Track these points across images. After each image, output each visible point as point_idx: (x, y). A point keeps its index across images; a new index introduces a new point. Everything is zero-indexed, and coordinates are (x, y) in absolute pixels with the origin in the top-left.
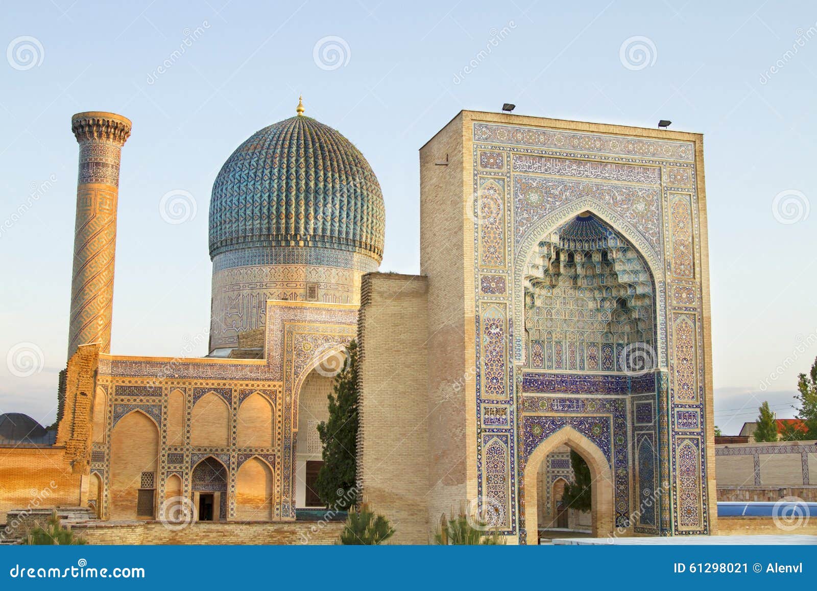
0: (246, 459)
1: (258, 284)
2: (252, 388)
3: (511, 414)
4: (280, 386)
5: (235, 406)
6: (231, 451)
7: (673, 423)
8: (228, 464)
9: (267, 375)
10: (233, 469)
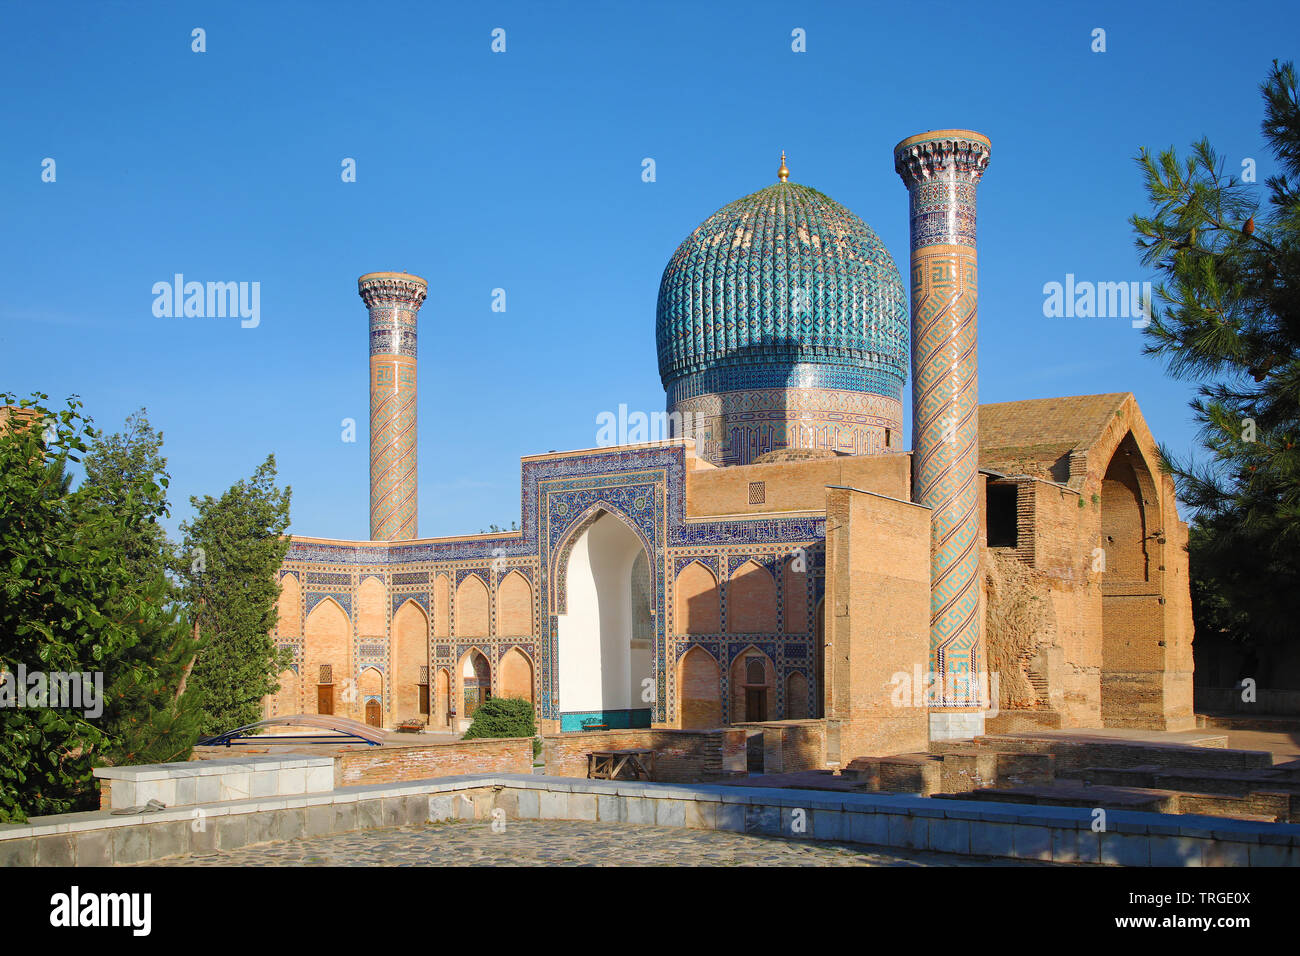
0: (506, 650)
2: (509, 566)
4: (536, 561)
5: (494, 589)
6: (491, 641)
8: (490, 657)
9: (522, 549)
10: (494, 662)
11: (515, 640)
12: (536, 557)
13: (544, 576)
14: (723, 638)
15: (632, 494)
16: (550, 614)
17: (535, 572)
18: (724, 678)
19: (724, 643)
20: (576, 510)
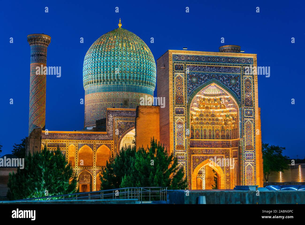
0: (99, 171)
1: (104, 100)
2: (101, 143)
3: (186, 155)
4: (112, 142)
6: (93, 168)
7: (244, 158)
8: (92, 173)
10: (95, 175)
13: (116, 147)
17: (112, 146)
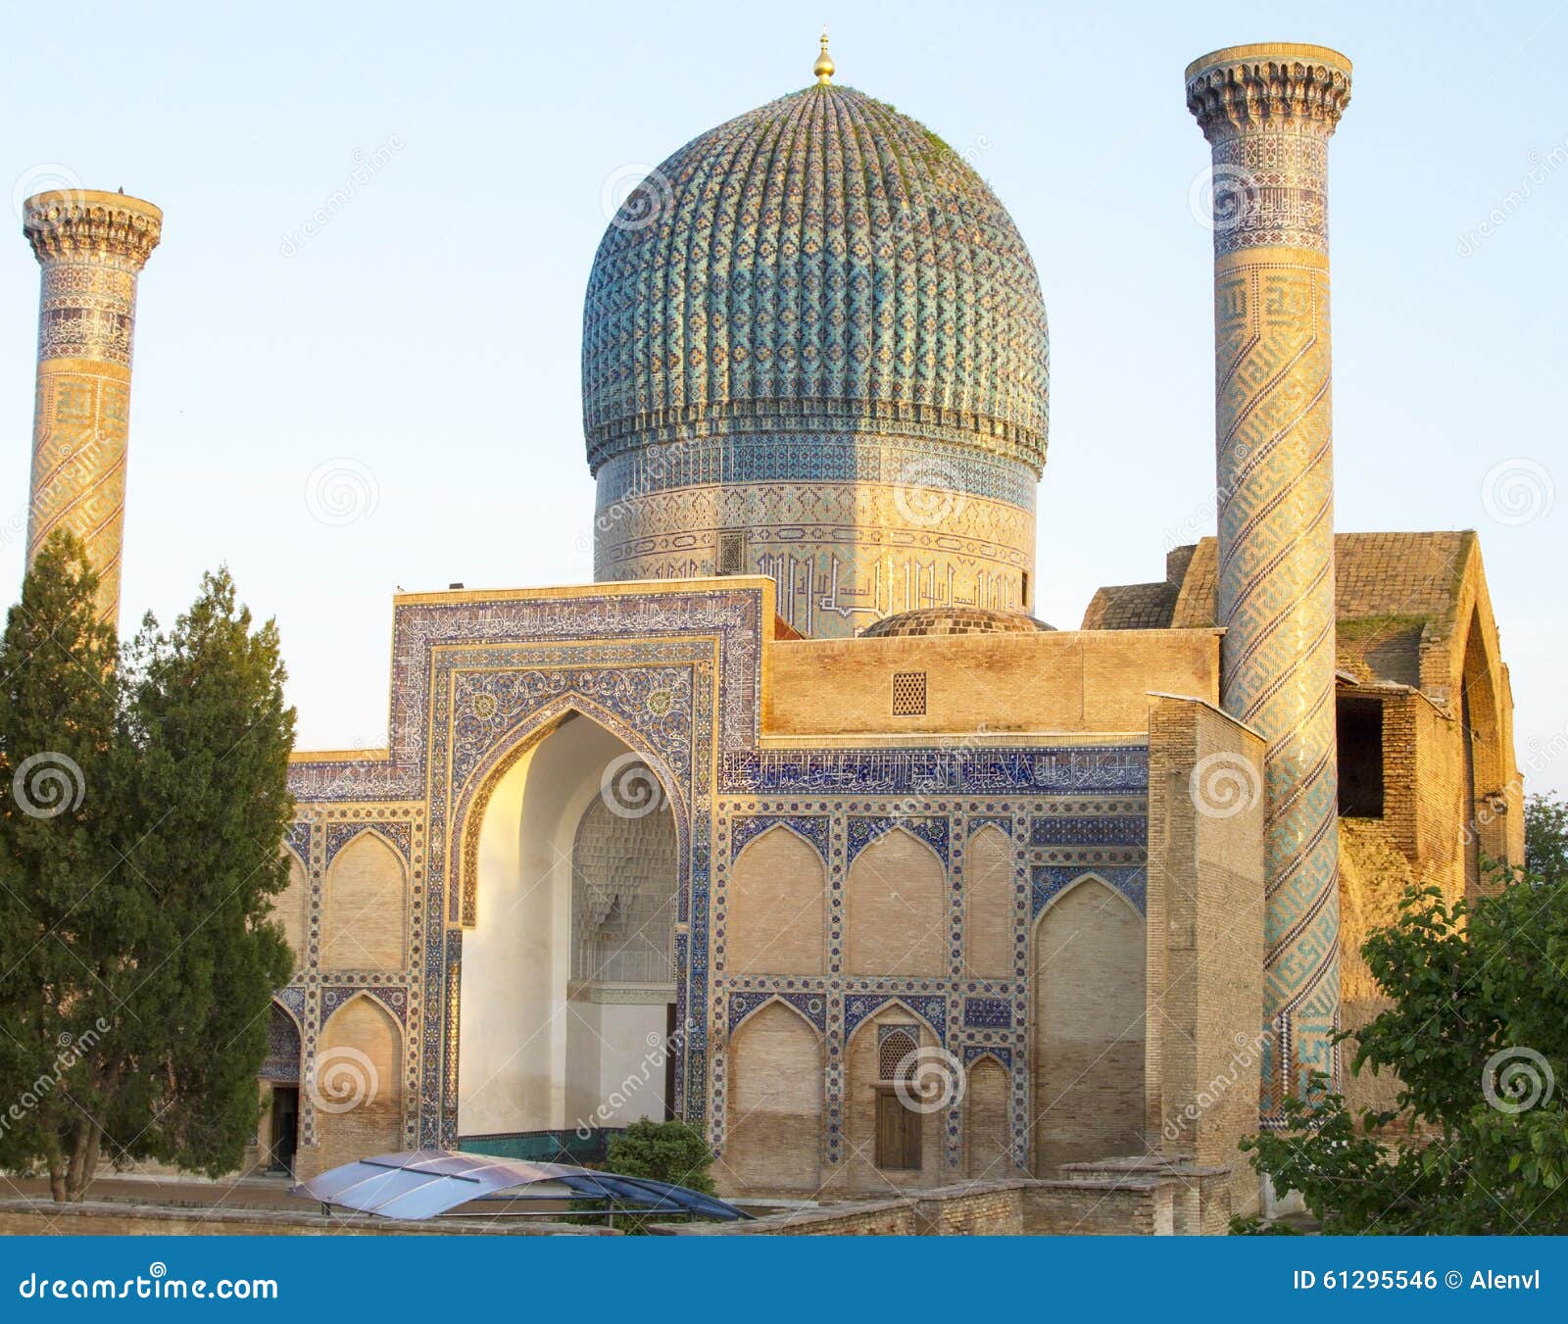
0: (340, 1001)
2: (355, 820)
4: (419, 813)
5: (317, 867)
6: (307, 979)
8: (300, 1014)
9: (389, 785)
10: (311, 1025)
11: (363, 979)
12: (420, 805)
13: (436, 844)
14: (835, 985)
15: (641, 683)
16: (447, 924)
17: (417, 836)
18: (835, 1067)
19: (836, 994)
20: (515, 711)
